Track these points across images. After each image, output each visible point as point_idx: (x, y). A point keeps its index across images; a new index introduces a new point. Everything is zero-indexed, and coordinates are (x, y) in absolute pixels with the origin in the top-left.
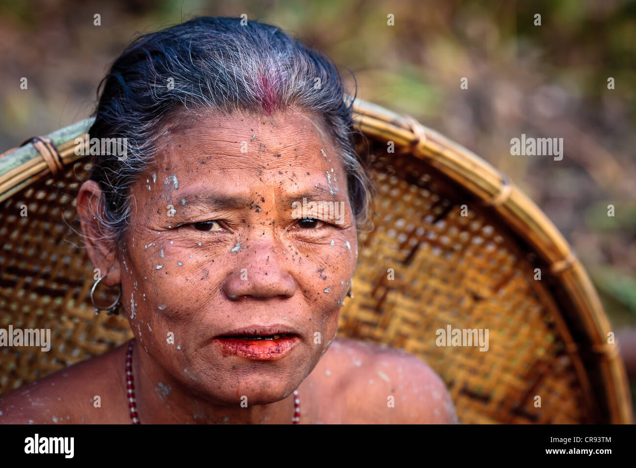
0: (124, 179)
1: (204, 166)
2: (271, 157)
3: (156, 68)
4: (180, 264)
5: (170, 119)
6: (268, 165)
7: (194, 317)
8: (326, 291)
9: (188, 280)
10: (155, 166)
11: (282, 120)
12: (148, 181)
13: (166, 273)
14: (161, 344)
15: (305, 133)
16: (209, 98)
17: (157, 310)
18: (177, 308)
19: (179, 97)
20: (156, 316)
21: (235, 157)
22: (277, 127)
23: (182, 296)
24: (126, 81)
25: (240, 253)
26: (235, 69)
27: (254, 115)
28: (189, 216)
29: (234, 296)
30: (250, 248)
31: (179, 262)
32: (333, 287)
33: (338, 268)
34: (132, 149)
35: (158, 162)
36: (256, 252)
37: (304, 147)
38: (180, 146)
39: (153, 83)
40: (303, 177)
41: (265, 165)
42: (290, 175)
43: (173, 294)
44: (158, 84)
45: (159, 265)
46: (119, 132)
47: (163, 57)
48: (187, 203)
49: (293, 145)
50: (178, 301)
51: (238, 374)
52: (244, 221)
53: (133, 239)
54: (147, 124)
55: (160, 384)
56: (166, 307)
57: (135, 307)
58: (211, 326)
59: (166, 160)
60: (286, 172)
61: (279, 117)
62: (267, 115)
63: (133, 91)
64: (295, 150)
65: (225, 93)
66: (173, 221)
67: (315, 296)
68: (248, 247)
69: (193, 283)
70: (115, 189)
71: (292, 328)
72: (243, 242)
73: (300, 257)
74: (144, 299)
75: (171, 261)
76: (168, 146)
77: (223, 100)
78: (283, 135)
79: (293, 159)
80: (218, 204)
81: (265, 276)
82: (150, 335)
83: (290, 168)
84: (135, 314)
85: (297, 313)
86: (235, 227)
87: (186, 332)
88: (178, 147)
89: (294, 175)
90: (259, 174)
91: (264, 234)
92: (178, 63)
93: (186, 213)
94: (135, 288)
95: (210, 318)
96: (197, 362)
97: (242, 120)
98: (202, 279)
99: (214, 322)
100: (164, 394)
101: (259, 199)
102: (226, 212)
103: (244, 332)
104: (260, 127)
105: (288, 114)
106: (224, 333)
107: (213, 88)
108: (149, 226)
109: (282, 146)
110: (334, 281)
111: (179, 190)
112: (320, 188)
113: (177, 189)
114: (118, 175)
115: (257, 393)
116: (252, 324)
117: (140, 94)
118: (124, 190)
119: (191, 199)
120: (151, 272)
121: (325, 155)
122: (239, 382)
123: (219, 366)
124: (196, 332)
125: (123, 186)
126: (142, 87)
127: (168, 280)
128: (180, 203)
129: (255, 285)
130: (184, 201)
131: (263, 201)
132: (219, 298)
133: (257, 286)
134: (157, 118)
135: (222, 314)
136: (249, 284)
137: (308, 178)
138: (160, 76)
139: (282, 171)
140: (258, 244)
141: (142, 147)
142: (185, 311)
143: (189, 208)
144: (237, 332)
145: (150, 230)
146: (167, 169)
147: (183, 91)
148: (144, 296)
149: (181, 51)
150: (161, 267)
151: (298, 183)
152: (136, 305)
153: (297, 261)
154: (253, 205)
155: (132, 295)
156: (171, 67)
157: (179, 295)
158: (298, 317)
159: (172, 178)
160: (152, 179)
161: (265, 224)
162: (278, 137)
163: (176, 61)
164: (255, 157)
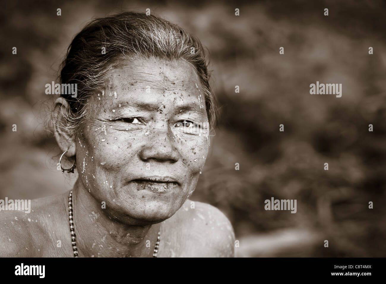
0: (85, 94)
1: (132, 86)
2: (170, 84)
3: (106, 34)
4: (116, 138)
5: (113, 61)
6: (168, 88)
7: (121, 169)
8: (195, 161)
9: (119, 148)
10: (104, 86)
11: (176, 64)
12: (99, 95)
13: (107, 144)
14: (100, 185)
15: (188, 73)
16: (137, 50)
17: (100, 165)
18: (112, 163)
19: (120, 48)
20: (98, 169)
21: (151, 83)
22: (174, 68)
23: (116, 156)
24: (87, 42)
25: (149, 136)
26: (152, 35)
27: (162, 60)
28: (123, 114)
29: (146, 158)
30: (155, 133)
31: (115, 137)
32: (199, 159)
33: (202, 149)
34: (91, 77)
35: (106, 84)
36: (159, 135)
37: (187, 81)
38: (119, 75)
39: (104, 42)
40: (187, 97)
41: (166, 88)
42: (180, 95)
43: (111, 155)
44: (107, 42)
45: (103, 139)
46: (82, 68)
47: (110, 28)
48: (122, 106)
49: (182, 79)
50: (113, 160)
51: (145, 201)
52: (152, 118)
53: (88, 127)
54: (100, 64)
55: (93, 213)
56: (105, 163)
57: (85, 166)
58: (131, 174)
59: (111, 83)
60: (178, 93)
61: (175, 62)
62: (169, 61)
63: (91, 46)
64: (183, 82)
65: (147, 48)
66: (113, 117)
67: (189, 163)
68: (154, 132)
69: (122, 150)
70: (78, 100)
71: (175, 179)
72: (151, 130)
73: (182, 141)
74: (92, 160)
75: (110, 137)
76: (112, 75)
77: (145, 51)
78: (177, 73)
79: (181, 86)
80: (140, 107)
81: (164, 148)
82: (94, 181)
83: (180, 91)
84: (85, 170)
85: (178, 171)
86: (147, 121)
87: (116, 177)
88: (118, 76)
89: (182, 95)
90: (163, 92)
91: (163, 126)
92: (119, 31)
93: (121, 112)
94: (87, 155)
95: (131, 170)
96: (122, 195)
97: (155, 62)
98: (128, 148)
99: (133, 172)
100: (94, 218)
101: (162, 106)
102: (143, 112)
103: (149, 179)
104: (165, 67)
105: (180, 61)
106: (138, 178)
107: (140, 45)
108: (98, 118)
109: (176, 78)
110: (199, 156)
111: (117, 99)
112: (195, 104)
113: (116, 99)
114: (81, 92)
115: (155, 212)
116: (154, 175)
117: (96, 48)
118: (83, 100)
119: (124, 104)
120: (98, 143)
121: (197, 87)
122: (145, 206)
123: (135, 196)
124: (122, 177)
125: (83, 98)
126: (97, 44)
127: (108, 147)
128: (118, 106)
129: (158, 152)
130: (120, 105)
131: (165, 107)
132: (136, 158)
133: (159, 153)
134: (106, 60)
135: (138, 168)
136: (155, 152)
137: (189, 98)
138: (108, 38)
139: (176, 92)
140: (160, 131)
141: (97, 76)
142: (117, 166)
143: (123, 109)
144: (145, 179)
145: (99, 121)
146: (111, 88)
147: (122, 45)
148: (92, 158)
149: (121, 26)
150: (104, 140)
151: (184, 100)
152: (86, 164)
153: (180, 143)
154: (158, 109)
155: (84, 159)
156: (115, 33)
157: (114, 156)
158: (179, 174)
159: (113, 93)
160: (101, 93)
161: (164, 121)
162: (174, 73)
163: (117, 30)
164: (161, 83)
